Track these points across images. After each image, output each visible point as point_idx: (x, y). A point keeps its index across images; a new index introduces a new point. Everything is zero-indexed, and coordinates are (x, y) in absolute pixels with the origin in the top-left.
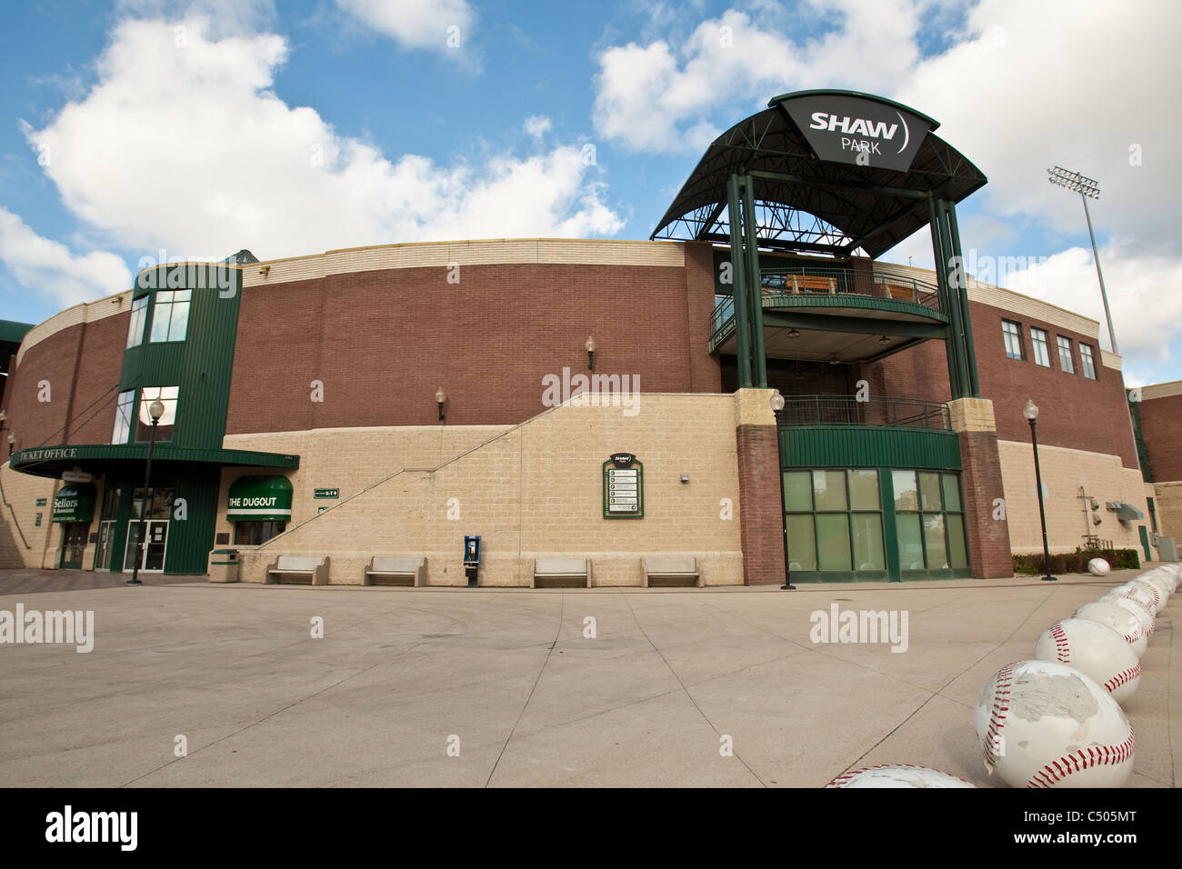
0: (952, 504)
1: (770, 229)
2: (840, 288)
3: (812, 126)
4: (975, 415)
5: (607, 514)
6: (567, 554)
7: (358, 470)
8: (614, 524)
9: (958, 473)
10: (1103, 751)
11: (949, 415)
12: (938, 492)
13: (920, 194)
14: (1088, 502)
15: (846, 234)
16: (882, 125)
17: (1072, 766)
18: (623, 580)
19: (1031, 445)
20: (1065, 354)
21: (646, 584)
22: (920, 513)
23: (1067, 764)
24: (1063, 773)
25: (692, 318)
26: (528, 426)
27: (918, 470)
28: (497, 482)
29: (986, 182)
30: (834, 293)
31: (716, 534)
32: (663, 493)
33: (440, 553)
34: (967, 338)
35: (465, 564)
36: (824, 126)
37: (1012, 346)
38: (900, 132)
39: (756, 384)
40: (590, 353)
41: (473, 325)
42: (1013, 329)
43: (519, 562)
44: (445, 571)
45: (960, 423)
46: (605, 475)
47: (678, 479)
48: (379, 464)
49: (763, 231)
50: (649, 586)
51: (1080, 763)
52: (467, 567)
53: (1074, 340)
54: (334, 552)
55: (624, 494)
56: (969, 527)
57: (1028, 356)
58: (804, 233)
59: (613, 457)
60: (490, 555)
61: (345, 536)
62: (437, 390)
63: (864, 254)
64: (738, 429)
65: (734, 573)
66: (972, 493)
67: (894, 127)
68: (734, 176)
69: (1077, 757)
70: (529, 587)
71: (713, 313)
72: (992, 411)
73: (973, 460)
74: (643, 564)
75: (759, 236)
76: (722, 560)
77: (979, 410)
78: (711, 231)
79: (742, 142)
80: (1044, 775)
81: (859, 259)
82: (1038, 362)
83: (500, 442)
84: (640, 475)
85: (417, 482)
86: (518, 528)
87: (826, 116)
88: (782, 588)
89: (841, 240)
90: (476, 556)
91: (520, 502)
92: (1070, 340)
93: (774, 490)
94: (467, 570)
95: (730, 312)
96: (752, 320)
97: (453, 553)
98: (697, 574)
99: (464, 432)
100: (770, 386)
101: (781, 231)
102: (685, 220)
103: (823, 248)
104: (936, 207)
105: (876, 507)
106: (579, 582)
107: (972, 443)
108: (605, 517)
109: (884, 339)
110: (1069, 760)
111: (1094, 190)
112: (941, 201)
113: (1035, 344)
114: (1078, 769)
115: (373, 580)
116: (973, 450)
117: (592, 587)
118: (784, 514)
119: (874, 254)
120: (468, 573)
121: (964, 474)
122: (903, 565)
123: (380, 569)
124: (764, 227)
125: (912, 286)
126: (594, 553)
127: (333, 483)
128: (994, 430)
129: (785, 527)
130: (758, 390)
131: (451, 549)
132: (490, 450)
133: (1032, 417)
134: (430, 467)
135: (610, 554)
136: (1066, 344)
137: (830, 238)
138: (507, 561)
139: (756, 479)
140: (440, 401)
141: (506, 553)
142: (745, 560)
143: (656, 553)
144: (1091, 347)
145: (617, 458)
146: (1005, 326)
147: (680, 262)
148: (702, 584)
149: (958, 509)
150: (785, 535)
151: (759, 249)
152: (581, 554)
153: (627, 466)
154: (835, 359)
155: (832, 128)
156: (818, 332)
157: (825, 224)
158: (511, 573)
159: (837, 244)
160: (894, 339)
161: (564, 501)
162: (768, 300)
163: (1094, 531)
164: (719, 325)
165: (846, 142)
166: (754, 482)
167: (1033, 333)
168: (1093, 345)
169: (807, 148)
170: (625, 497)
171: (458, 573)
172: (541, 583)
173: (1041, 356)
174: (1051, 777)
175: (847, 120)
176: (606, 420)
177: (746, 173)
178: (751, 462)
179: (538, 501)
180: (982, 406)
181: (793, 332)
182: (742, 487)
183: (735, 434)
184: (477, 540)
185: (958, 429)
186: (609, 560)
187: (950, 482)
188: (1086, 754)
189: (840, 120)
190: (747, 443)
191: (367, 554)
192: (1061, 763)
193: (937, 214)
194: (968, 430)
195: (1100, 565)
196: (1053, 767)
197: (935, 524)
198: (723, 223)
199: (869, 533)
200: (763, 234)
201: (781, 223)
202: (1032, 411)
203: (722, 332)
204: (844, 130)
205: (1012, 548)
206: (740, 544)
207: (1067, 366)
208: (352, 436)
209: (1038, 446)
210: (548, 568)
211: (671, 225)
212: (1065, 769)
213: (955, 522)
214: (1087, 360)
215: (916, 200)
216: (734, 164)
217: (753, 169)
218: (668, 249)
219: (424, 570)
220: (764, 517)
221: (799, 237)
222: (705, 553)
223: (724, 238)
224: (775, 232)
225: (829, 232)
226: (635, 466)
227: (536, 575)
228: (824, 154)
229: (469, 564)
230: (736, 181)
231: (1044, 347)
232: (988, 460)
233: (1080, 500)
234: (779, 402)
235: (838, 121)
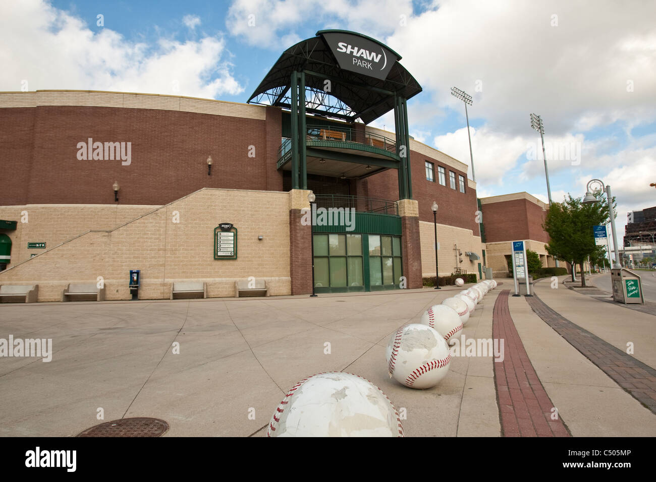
0: (397, 253)
1: (314, 103)
2: (347, 138)
3: (338, 49)
4: (409, 208)
5: (216, 257)
6: (193, 280)
7: (60, 231)
8: (219, 263)
9: (400, 237)
10: (437, 362)
11: (397, 208)
12: (390, 247)
13: (390, 93)
14: (458, 252)
15: (353, 110)
16: (373, 54)
17: (424, 370)
18: (225, 293)
19: (434, 224)
20: (452, 180)
21: (238, 296)
22: (381, 257)
23: (422, 369)
24: (420, 374)
25: (268, 149)
26: (170, 206)
27: (381, 235)
28: (151, 238)
29: (421, 91)
30: (344, 141)
31: (277, 268)
32: (248, 246)
33: (115, 281)
34: (408, 169)
35: (130, 287)
36: (344, 50)
37: (429, 175)
38: (382, 59)
39: (301, 187)
40: (210, 166)
41: (138, 145)
42: (430, 166)
43: (164, 285)
44: (117, 291)
45: (402, 212)
46: (216, 235)
47: (257, 238)
48: (74, 227)
49: (310, 104)
50: (239, 297)
51: (427, 369)
52: (132, 288)
53: (457, 173)
54: (42, 282)
55: (226, 246)
56: (404, 264)
57: (436, 181)
58: (331, 107)
59: (220, 225)
60: (145, 281)
61: (49, 272)
62: (114, 183)
63: (361, 121)
64: (291, 212)
65: (286, 289)
66: (406, 247)
67: (380, 56)
68: (295, 72)
69: (426, 366)
70: (169, 299)
71: (280, 147)
72: (417, 207)
73: (407, 230)
74: (236, 285)
75: (307, 106)
76: (280, 281)
77: (411, 206)
78: (282, 101)
79: (301, 53)
80: (412, 375)
81: (359, 124)
82: (440, 183)
83: (153, 215)
84: (236, 236)
85: (99, 238)
86: (164, 265)
87: (346, 45)
88: (311, 296)
89: (350, 113)
90: (137, 282)
91: (165, 250)
92: (455, 173)
93: (308, 244)
94: (131, 290)
95: (289, 147)
96: (300, 152)
97: (122, 280)
98: (266, 290)
99: (131, 209)
100: (308, 189)
101: (319, 105)
102: (268, 94)
103: (340, 116)
104: (398, 101)
105: (359, 254)
106: (199, 296)
107: (407, 222)
108: (215, 259)
109: (368, 167)
110: (423, 367)
111: (470, 101)
112: (400, 98)
113: (439, 174)
114: (426, 371)
115: (69, 298)
116: (408, 226)
117: (207, 298)
118: (313, 257)
119: (367, 122)
120: (132, 292)
121: (403, 238)
122: (372, 283)
123: (74, 291)
124: (310, 102)
125: (383, 140)
126: (208, 279)
127: (41, 238)
128: (418, 216)
129: (313, 264)
130: (302, 191)
131: (121, 278)
132: (146, 219)
133: (435, 210)
134: (108, 229)
135: (218, 280)
136: (453, 175)
137: (345, 111)
138: (156, 284)
139: (299, 238)
140: (116, 189)
141: (156, 280)
142: (292, 282)
143: (243, 279)
144: (464, 177)
145: (223, 226)
146: (426, 164)
147: (263, 117)
148: (268, 295)
149: (399, 255)
150: (313, 268)
151: (307, 114)
152: (201, 279)
153: (228, 230)
154: (343, 176)
155: (348, 52)
156: (336, 161)
157: (342, 103)
158: (159, 291)
159: (348, 115)
160: (373, 167)
161: (191, 250)
162: (311, 142)
163: (459, 265)
164: (283, 154)
165: (355, 60)
166: (298, 240)
167: (439, 169)
168: (465, 176)
169: (334, 60)
170: (227, 247)
171: (126, 292)
172: (177, 296)
173: (442, 181)
174: (415, 376)
175: (356, 49)
176: (217, 204)
177: (302, 71)
178: (296, 229)
179: (176, 250)
180: (413, 203)
181: (322, 160)
182: (291, 243)
183: (289, 214)
184: (138, 273)
185: (402, 215)
186: (217, 283)
187: (396, 241)
188: (430, 364)
189: (353, 48)
190: (295, 219)
191: (65, 283)
192: (420, 369)
193: (398, 104)
194: (406, 215)
195: (460, 281)
196: (416, 371)
197: (389, 262)
198: (288, 97)
199: (356, 267)
200: (310, 106)
201: (319, 100)
202: (435, 207)
203: (284, 158)
204: (355, 54)
205: (423, 274)
206: (289, 273)
207: (453, 186)
208: (55, 209)
209: (437, 224)
210: (180, 288)
211: (259, 96)
212: (421, 372)
213: (398, 261)
214: (462, 184)
215: (388, 96)
216: (296, 65)
217: (305, 69)
218: (256, 109)
219: (103, 291)
220: (303, 259)
221: (329, 109)
222: (270, 278)
223: (288, 106)
224: (316, 105)
225: (344, 108)
226: (233, 230)
227: (174, 292)
228: (343, 66)
229: (133, 287)
230: (296, 75)
231: (443, 176)
232: (414, 231)
233: (455, 251)
234: (312, 198)
235: (352, 48)
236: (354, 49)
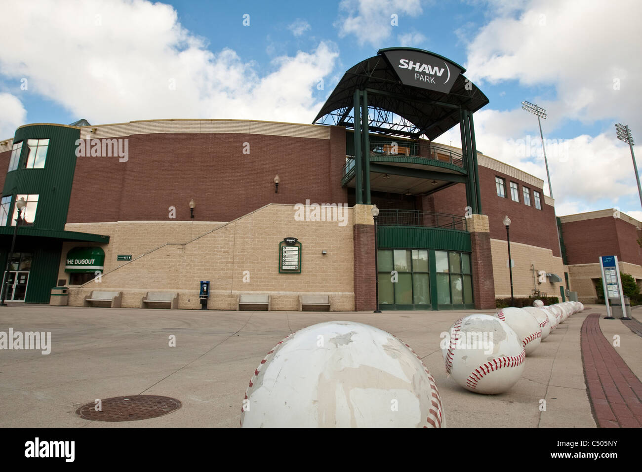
0: (466, 270)
1: (377, 121)
2: (411, 153)
3: (400, 66)
4: (479, 223)
5: (281, 271)
6: (258, 292)
7: (143, 245)
8: (284, 276)
9: (469, 254)
11: (466, 224)
12: (459, 266)
13: (455, 106)
14: (535, 272)
15: (417, 126)
16: (436, 69)
18: (289, 307)
19: (507, 242)
20: (526, 196)
21: (301, 309)
22: (449, 274)
25: (333, 167)
26: (239, 221)
27: (449, 251)
28: (220, 252)
29: (488, 102)
30: (408, 155)
31: (340, 283)
32: (312, 260)
33: (187, 291)
34: (476, 183)
35: (200, 297)
36: (406, 66)
37: (500, 191)
38: (445, 73)
39: (365, 202)
40: (277, 184)
41: (213, 166)
42: (501, 181)
43: (231, 296)
44: (189, 301)
45: (471, 228)
46: (281, 249)
47: (321, 252)
48: (156, 242)
49: (373, 122)
50: (303, 311)
52: (202, 298)
53: (532, 189)
54: (125, 289)
55: (291, 260)
56: (474, 282)
57: (508, 196)
58: (395, 125)
59: (285, 239)
60: (212, 292)
61: (132, 280)
62: (190, 201)
63: (426, 138)
64: (354, 227)
65: (349, 304)
66: (477, 264)
67: (442, 70)
68: (358, 91)
70: (236, 310)
71: (345, 164)
72: (488, 222)
73: (477, 247)
74: (300, 299)
75: (371, 125)
76: (343, 296)
77: (481, 221)
78: (346, 121)
79: (363, 73)
81: (423, 140)
82: (513, 199)
83: (223, 230)
84: (300, 250)
85: (174, 250)
86: (231, 277)
87: (407, 61)
88: (374, 312)
89: (415, 129)
90: (207, 292)
91: (233, 263)
92: (529, 189)
93: (373, 260)
94: (201, 300)
95: (352, 164)
96: (364, 168)
97: (194, 291)
98: (329, 304)
99: (205, 225)
100: (372, 204)
101: (383, 123)
102: (332, 114)
103: (405, 134)
104: (463, 114)
105: (426, 270)
106: (264, 308)
107: (477, 238)
108: (280, 272)
109: (434, 182)
111: (544, 114)
112: (466, 111)
113: (512, 190)
115: (147, 305)
116: (478, 242)
117: (271, 311)
118: (377, 273)
119: (432, 138)
120: (202, 302)
121: (473, 254)
122: (439, 302)
123: (152, 299)
124: (374, 120)
125: (449, 154)
126: (273, 292)
127: (128, 252)
128: (489, 231)
129: (377, 279)
130: (365, 206)
131: (192, 289)
132: (217, 233)
133: (507, 224)
134: (182, 242)
135: (282, 293)
136: (527, 191)
137: (409, 128)
138: (224, 296)
139: (363, 254)
140: (192, 207)
141: (223, 291)
142: (356, 297)
143: (308, 293)
144: (540, 193)
145: (288, 240)
146: (497, 180)
147: (328, 137)
148: (331, 310)
149: (469, 273)
150: (377, 283)
151: (369, 132)
152: (266, 292)
153: (292, 244)
154: (408, 193)
155: (410, 68)
156: (400, 176)
157: (406, 121)
158: (227, 302)
159: (412, 132)
160: (440, 182)
161: (258, 263)
162: (372, 157)
163: (538, 287)
164: (347, 171)
165: (417, 76)
166: (362, 255)
167: (511, 184)
169: (397, 78)
170: (291, 262)
171: (196, 302)
172: (243, 308)
173: (515, 196)
175: (418, 64)
176: (282, 219)
177: (364, 90)
178: (360, 244)
179: (243, 263)
180: (483, 219)
181: (386, 176)
182: (355, 257)
183: (352, 229)
184: (208, 284)
185: (471, 231)
186: (281, 296)
187: (465, 258)
190: (359, 234)
191: (145, 290)
193: (464, 118)
194: (475, 231)
195: (539, 302)
198: (352, 117)
199: (422, 283)
200: (373, 124)
201: (383, 118)
202: (507, 221)
203: (349, 175)
204: (417, 69)
205: (496, 295)
206: (353, 289)
207: (527, 203)
208: (141, 225)
209: (510, 242)
210: (246, 300)
211: (324, 117)
213: (467, 280)
214: (537, 200)
215: (453, 110)
216: (358, 85)
217: (368, 88)
218: (321, 130)
219: (177, 299)
220: (367, 274)
221: (393, 127)
222: (334, 293)
223: (351, 125)
224: (380, 123)
225: (408, 125)
226: (297, 245)
227: (240, 303)
229: (203, 297)
230: (358, 93)
231: (516, 192)
232: (485, 247)
233: (531, 271)
234: (376, 212)
235: (413, 64)
236: (415, 65)
